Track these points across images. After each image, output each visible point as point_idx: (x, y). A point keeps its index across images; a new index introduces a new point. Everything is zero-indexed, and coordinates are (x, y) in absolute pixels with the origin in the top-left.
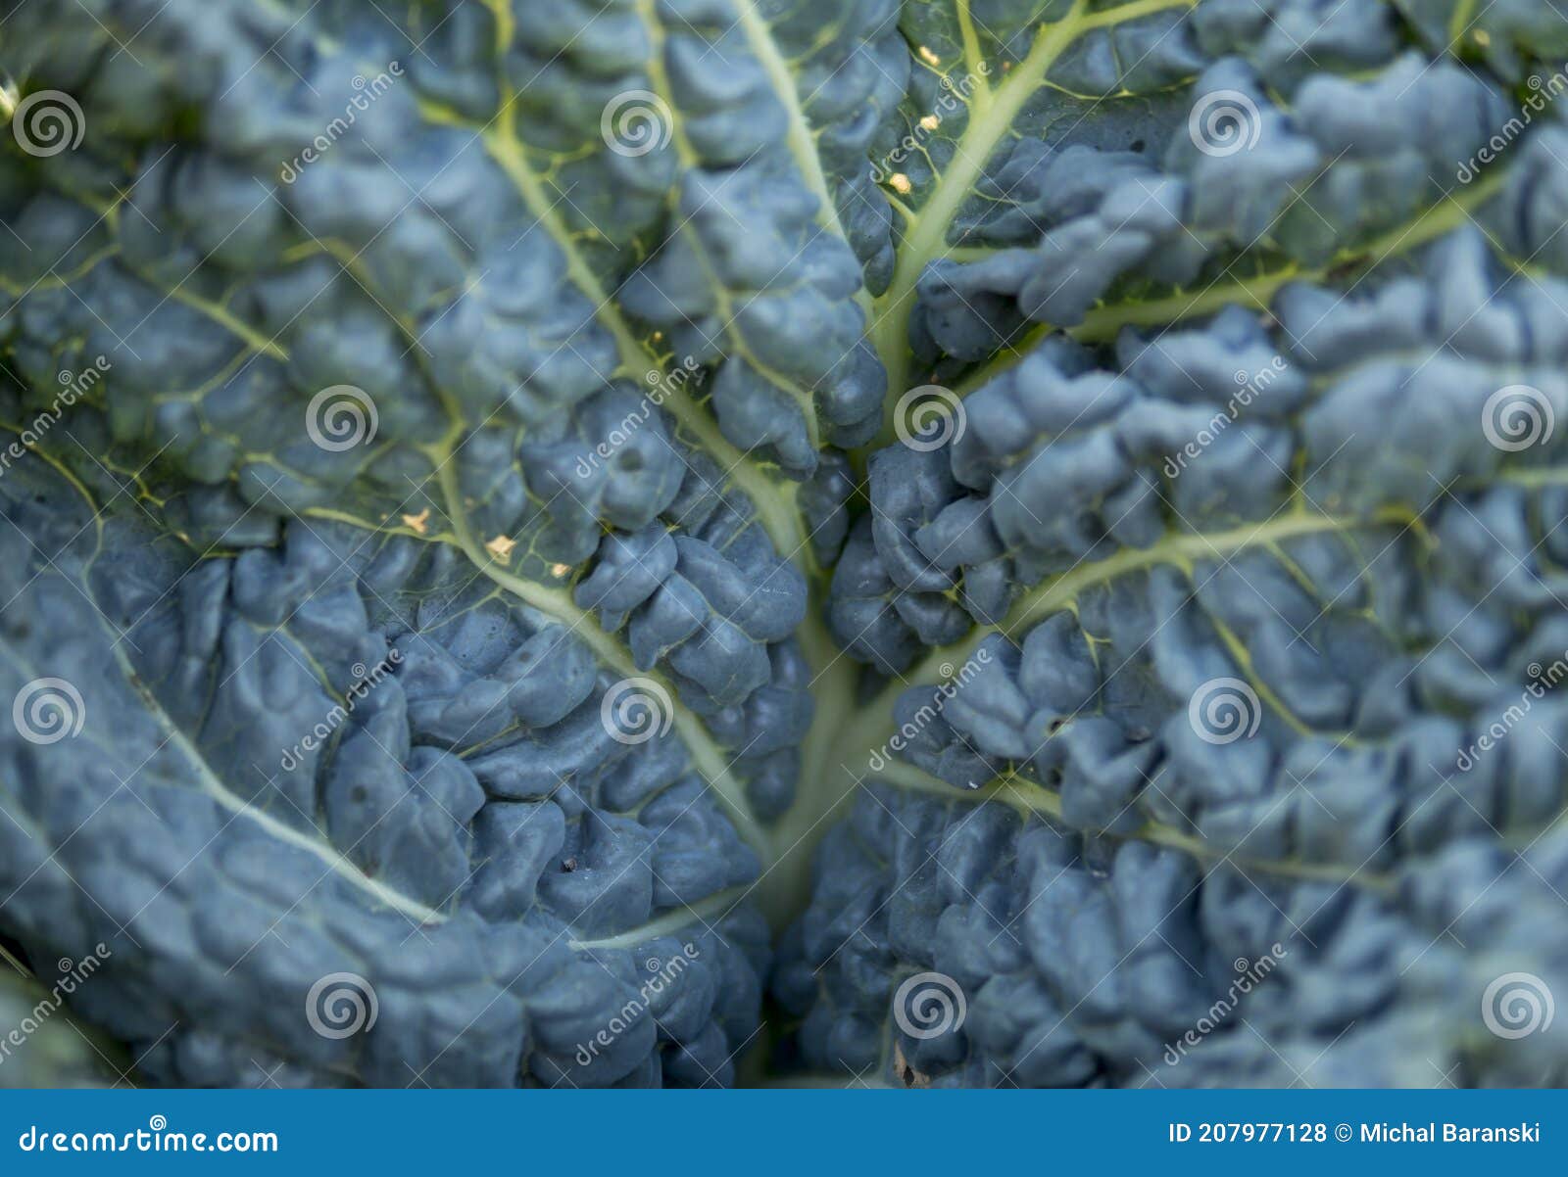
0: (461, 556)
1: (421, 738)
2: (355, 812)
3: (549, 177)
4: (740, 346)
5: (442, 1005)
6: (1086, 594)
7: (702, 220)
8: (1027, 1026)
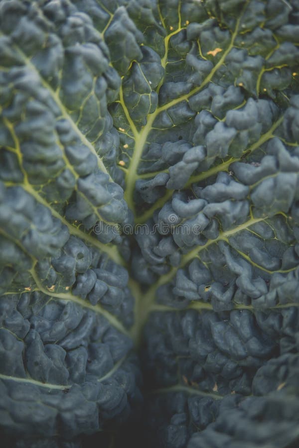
0: (41, 292)
1: (46, 343)
2: (37, 368)
3: (41, 191)
4: (101, 219)
5: (78, 412)
6: (201, 253)
7: (86, 192)
8: (223, 365)
